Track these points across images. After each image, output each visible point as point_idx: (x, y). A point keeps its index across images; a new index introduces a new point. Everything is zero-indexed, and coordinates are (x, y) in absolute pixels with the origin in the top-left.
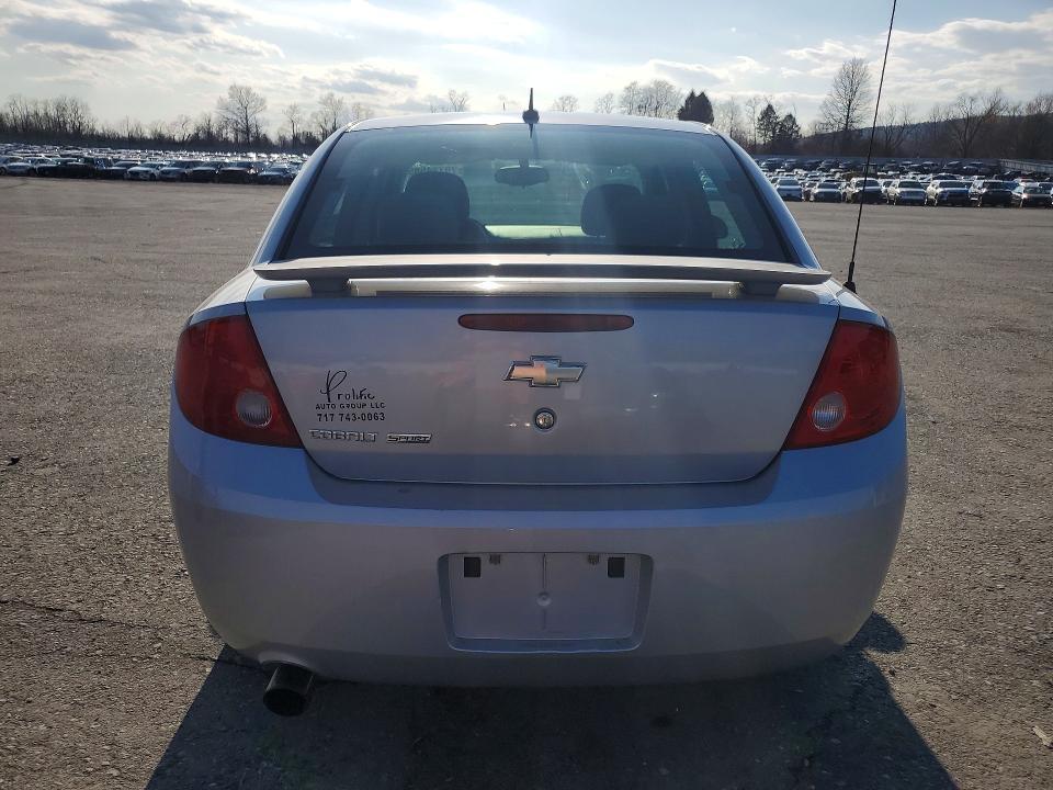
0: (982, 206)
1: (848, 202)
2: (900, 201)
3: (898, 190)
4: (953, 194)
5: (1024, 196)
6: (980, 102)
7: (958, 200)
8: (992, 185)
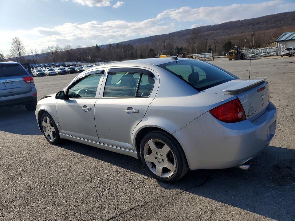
0: (70, 74)
1: (36, 77)
2: (50, 75)
3: (49, 72)
4: (62, 71)
5: (78, 70)
6: (54, 48)
7: (64, 73)
8: (70, 68)
